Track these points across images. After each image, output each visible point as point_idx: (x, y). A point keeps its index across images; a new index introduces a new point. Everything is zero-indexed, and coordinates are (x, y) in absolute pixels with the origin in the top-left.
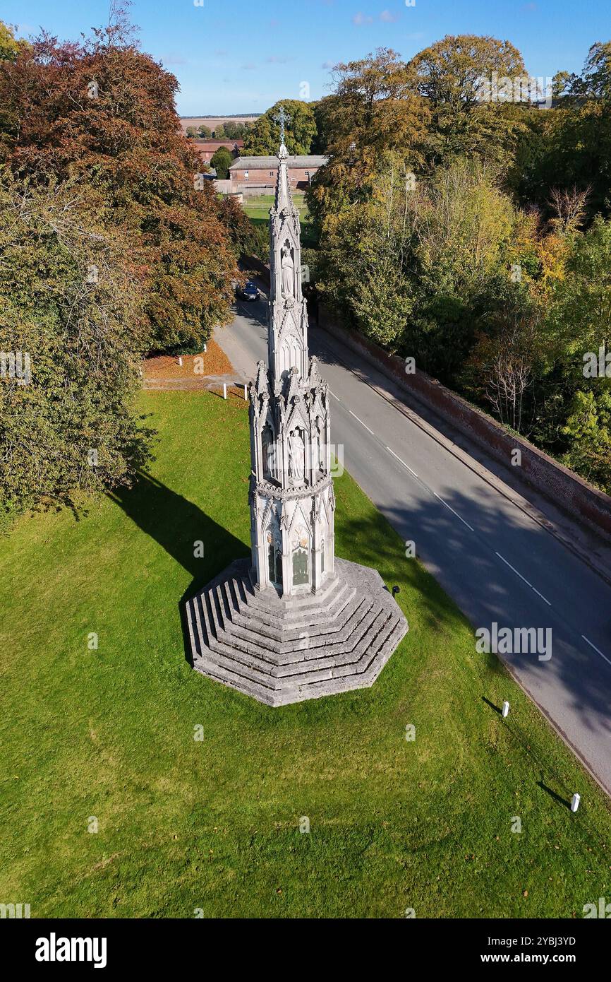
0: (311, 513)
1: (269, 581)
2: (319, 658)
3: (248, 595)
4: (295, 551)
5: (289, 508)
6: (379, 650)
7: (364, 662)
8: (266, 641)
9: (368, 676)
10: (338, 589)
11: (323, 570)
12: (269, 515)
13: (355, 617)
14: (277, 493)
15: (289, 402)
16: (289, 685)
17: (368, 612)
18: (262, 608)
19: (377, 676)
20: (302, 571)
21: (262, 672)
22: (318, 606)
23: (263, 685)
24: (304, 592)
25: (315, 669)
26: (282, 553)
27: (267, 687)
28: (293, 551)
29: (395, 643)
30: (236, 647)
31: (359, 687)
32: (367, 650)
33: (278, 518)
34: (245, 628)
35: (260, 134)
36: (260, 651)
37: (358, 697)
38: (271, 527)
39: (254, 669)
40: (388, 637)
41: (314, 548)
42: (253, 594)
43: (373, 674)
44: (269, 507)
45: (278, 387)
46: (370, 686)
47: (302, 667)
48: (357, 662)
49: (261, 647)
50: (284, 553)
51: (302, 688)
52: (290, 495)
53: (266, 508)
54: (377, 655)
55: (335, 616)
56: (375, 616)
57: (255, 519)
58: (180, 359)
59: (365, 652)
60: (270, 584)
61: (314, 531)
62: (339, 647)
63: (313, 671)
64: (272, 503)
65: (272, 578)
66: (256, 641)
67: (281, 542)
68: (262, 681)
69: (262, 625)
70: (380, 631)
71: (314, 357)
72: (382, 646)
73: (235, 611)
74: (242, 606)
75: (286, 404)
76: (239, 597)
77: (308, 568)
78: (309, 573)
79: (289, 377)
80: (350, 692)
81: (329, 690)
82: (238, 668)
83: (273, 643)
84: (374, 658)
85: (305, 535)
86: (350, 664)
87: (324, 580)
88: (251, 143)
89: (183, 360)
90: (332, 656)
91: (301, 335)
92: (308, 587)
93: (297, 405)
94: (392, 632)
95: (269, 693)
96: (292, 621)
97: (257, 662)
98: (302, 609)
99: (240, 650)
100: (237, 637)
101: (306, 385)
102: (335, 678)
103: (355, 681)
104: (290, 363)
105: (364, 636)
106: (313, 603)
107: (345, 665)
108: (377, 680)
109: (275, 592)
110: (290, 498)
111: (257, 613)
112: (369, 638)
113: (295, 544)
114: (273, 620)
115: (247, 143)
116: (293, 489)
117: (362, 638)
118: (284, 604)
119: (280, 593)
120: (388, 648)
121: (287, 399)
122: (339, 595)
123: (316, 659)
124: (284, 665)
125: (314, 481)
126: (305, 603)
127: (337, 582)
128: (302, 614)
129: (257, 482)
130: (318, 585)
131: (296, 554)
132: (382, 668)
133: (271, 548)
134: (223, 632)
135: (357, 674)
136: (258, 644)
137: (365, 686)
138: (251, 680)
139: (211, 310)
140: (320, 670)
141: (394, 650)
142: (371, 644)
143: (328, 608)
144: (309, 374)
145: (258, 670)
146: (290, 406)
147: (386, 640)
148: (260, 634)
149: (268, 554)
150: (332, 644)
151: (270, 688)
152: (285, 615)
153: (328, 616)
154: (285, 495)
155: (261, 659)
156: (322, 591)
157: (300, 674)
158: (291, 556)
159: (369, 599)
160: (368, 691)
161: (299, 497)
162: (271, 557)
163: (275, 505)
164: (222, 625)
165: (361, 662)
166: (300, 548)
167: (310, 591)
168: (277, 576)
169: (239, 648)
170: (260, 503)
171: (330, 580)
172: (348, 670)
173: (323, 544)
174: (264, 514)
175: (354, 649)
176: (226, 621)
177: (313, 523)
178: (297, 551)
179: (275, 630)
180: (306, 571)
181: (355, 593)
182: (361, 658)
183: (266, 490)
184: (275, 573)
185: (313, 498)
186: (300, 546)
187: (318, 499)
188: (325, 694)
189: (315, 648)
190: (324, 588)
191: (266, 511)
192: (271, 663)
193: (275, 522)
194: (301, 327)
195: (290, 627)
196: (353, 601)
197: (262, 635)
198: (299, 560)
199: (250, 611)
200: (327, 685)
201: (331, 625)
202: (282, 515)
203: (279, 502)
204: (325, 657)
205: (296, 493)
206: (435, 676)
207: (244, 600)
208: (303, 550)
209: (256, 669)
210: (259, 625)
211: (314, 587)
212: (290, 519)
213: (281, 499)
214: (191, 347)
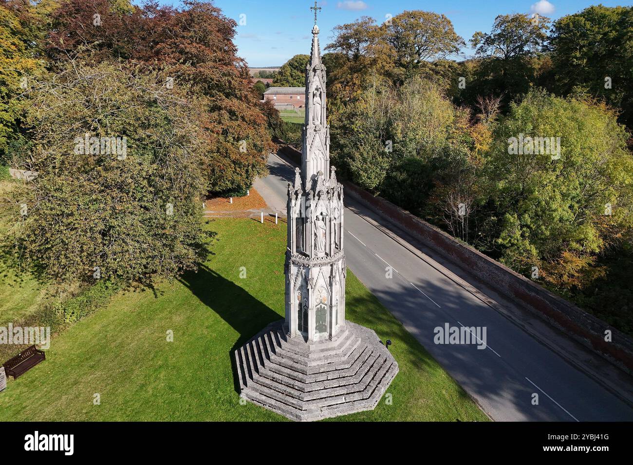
0: (330, 277)
1: (298, 331)
2: (335, 387)
3: (282, 342)
4: (318, 307)
5: (315, 272)
6: (379, 383)
7: (368, 391)
8: (296, 374)
9: (372, 401)
10: (347, 338)
11: (337, 324)
12: (300, 279)
13: (360, 358)
14: (306, 262)
15: (316, 195)
16: (313, 406)
17: (370, 356)
18: (293, 350)
19: (378, 402)
20: (322, 322)
21: (292, 397)
22: (333, 349)
23: (294, 407)
24: (323, 339)
25: (332, 395)
26: (308, 307)
27: (296, 408)
28: (316, 306)
29: (390, 379)
30: (273, 379)
31: (365, 410)
32: (370, 382)
33: (306, 280)
34: (280, 365)
35: (284, 74)
36: (291, 382)
37: (364, 417)
38: (301, 288)
39: (287, 395)
40: (385, 374)
41: (331, 304)
42: (286, 341)
43: (375, 400)
44: (300, 273)
45: (309, 185)
46: (373, 409)
47: (322, 393)
48: (363, 391)
49: (292, 379)
50: (310, 307)
51: (323, 409)
52: (316, 262)
53: (298, 273)
54: (377, 386)
55: (346, 357)
56: (375, 359)
57: (289, 281)
58: (231, 199)
59: (369, 384)
60: (299, 333)
61: (331, 291)
62: (350, 379)
63: (331, 397)
64: (302, 269)
65: (300, 329)
66: (288, 374)
67: (308, 299)
68: (293, 404)
69: (292, 362)
70: (379, 370)
71: (333, 167)
72: (381, 381)
73: (272, 354)
74: (277, 349)
75: (314, 196)
76: (275, 344)
77: (327, 320)
78: (327, 324)
79: (316, 179)
80: (358, 413)
81: (343, 411)
82: (275, 395)
83: (300, 376)
84: (375, 389)
85: (325, 294)
86: (358, 392)
87: (338, 331)
88: (278, 79)
89: (233, 200)
90: (345, 386)
91: (325, 150)
92: (326, 334)
93: (322, 197)
94: (387, 371)
95: (298, 412)
96: (314, 360)
97: (289, 390)
98: (322, 351)
99: (276, 381)
100: (274, 372)
101: (327, 184)
102: (346, 403)
103: (362, 404)
104: (317, 169)
105: (367, 372)
106: (330, 347)
107: (354, 393)
108: (378, 405)
109: (303, 339)
110: (315, 265)
111: (289, 354)
112: (371, 374)
113: (318, 301)
114: (301, 359)
115: (276, 79)
116: (318, 259)
117: (366, 374)
118: (309, 347)
119: (306, 339)
120: (385, 382)
121: (315, 193)
122: (349, 342)
123: (333, 388)
124: (309, 392)
125: (332, 254)
126: (324, 347)
127: (347, 333)
128: (322, 355)
129: (292, 254)
130: (333, 333)
131: (318, 308)
132: (381, 396)
133: (300, 305)
134: (263, 368)
135: (363, 399)
136: (289, 376)
137: (369, 409)
138: (284, 403)
139: (253, 166)
140: (336, 396)
141: (389, 384)
142: (373, 379)
143: (341, 350)
144: (330, 178)
145: (289, 396)
146: (316, 198)
147: (384, 376)
148: (291, 369)
149: (297, 309)
150: (344, 377)
151: (299, 409)
152: (310, 355)
153: (341, 356)
154: (311, 263)
155: (291, 388)
156: (336, 338)
157: (321, 398)
158: (315, 310)
159: (370, 347)
160: (372, 412)
161: (321, 265)
162: (300, 312)
163: (304, 271)
164: (263, 364)
165: (366, 391)
166: (321, 304)
167: (327, 338)
168: (304, 327)
169: (275, 380)
170: (294, 269)
171: (342, 331)
172: (357, 397)
173: (337, 303)
174: (296, 278)
175: (360, 381)
176: (266, 361)
177: (331, 285)
178: (319, 306)
179: (302, 366)
180: (325, 323)
181: (360, 341)
182: (366, 388)
183: (298, 259)
184: (302, 324)
185: (332, 265)
186: (321, 302)
187: (335, 267)
188: (339, 414)
189: (332, 379)
190: (338, 336)
191: (297, 276)
192: (299, 390)
193: (304, 284)
194: (326, 144)
195: (314, 364)
196: (359, 347)
197: (293, 370)
198: (320, 313)
199: (283, 352)
200: (342, 407)
201: (344, 363)
202: (309, 278)
203: (307, 268)
204: (339, 386)
205: (319, 261)
206: (420, 403)
207: (279, 345)
208: (323, 306)
209: (288, 395)
210: (290, 363)
211: (330, 335)
212: (314, 281)
213: (309, 265)
214: (239, 192)
